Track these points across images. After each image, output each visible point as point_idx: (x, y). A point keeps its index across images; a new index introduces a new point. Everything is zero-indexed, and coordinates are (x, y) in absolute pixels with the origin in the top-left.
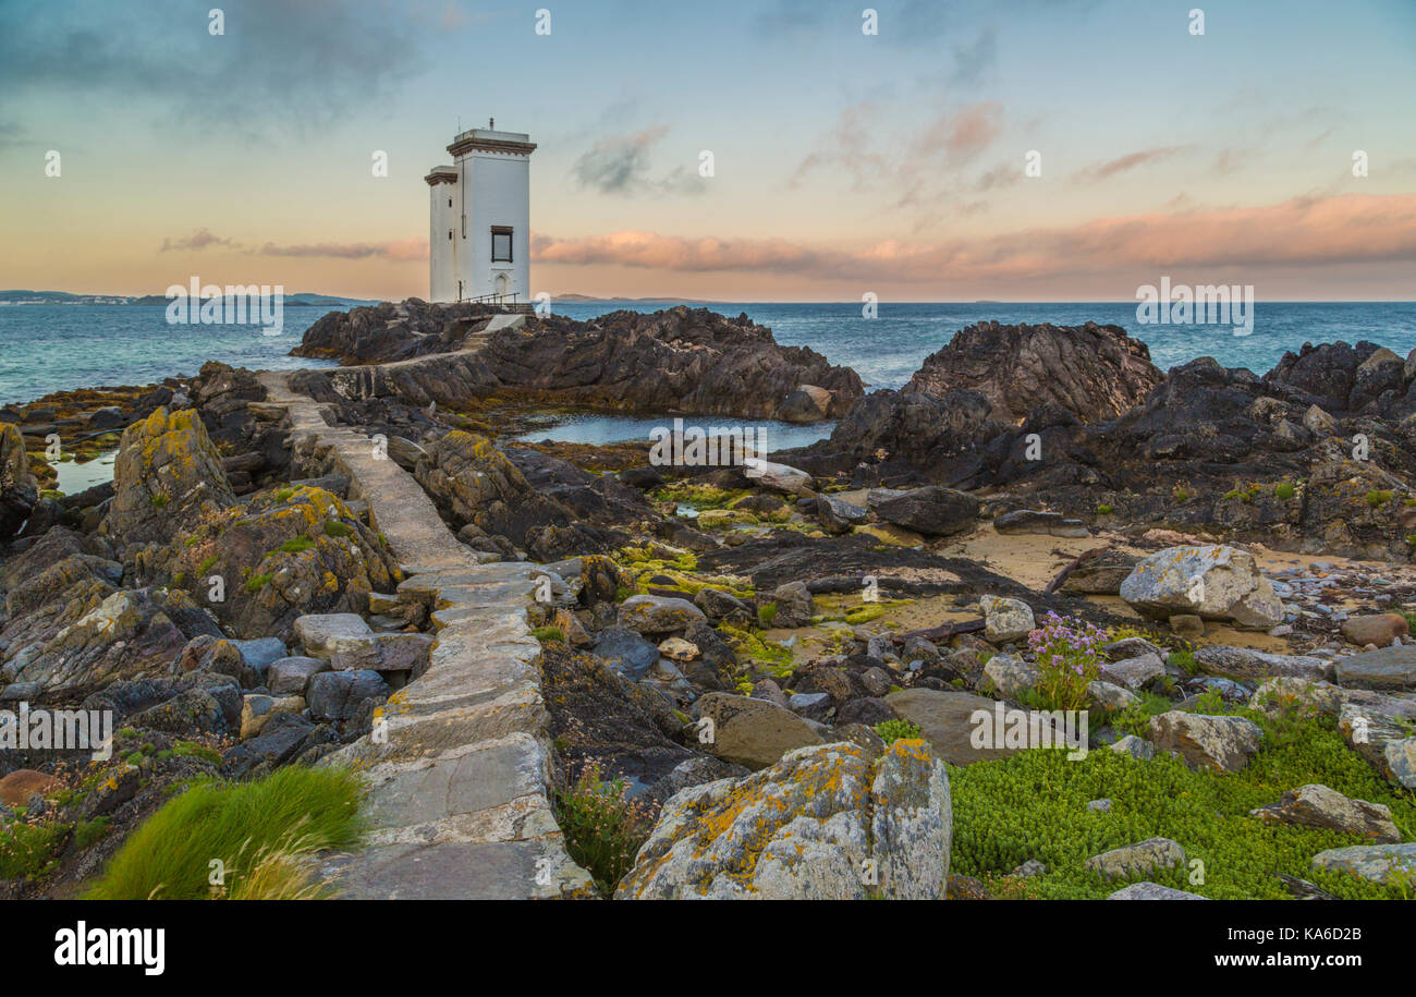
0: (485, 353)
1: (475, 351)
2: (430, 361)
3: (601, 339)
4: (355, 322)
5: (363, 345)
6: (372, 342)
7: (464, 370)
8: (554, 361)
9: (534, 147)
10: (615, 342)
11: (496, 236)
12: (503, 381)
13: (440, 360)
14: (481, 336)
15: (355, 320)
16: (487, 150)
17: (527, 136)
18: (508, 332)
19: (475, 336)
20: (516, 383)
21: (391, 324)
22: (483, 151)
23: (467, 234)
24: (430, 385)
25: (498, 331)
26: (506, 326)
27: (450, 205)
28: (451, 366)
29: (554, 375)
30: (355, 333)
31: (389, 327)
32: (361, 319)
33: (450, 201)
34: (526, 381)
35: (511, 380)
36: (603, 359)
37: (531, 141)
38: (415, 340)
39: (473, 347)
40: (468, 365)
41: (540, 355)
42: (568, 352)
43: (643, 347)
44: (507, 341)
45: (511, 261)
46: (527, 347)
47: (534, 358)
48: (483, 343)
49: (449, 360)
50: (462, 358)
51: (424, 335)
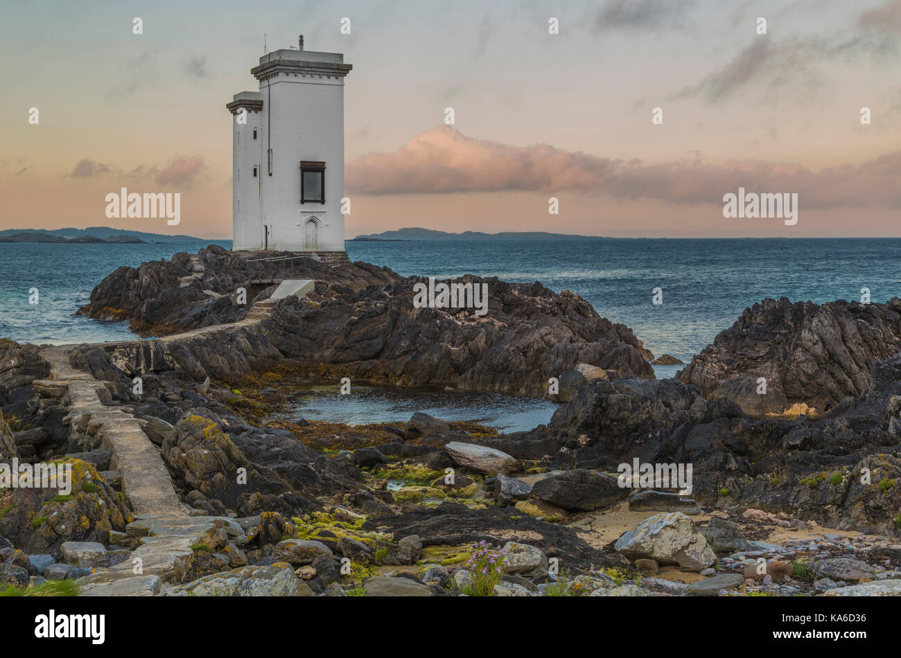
0: (268, 324)
1: (257, 321)
2: (211, 334)
3: (386, 309)
4: (145, 279)
5: (152, 307)
6: (161, 304)
7: (244, 342)
8: (337, 334)
9: (350, 67)
10: (399, 314)
11: (305, 173)
12: (286, 354)
13: (221, 332)
14: (265, 305)
15: (146, 277)
16: (295, 73)
17: (341, 56)
18: (292, 301)
19: (259, 305)
20: (298, 356)
21: (185, 282)
22: (292, 75)
23: (274, 170)
24: (208, 359)
25: (282, 300)
26: (292, 294)
27: (255, 137)
28: (232, 339)
29: (336, 348)
30: (145, 292)
31: (182, 285)
32: (152, 277)
33: (255, 132)
34: (308, 354)
35: (293, 352)
36: (385, 331)
37: (346, 62)
38: (206, 302)
39: (256, 317)
40: (249, 337)
41: (323, 326)
42: (352, 324)
43: (426, 321)
44: (291, 311)
45: (323, 202)
46: (311, 318)
47: (317, 329)
48: (266, 312)
49: (230, 332)
50: (243, 329)
51: (217, 295)
